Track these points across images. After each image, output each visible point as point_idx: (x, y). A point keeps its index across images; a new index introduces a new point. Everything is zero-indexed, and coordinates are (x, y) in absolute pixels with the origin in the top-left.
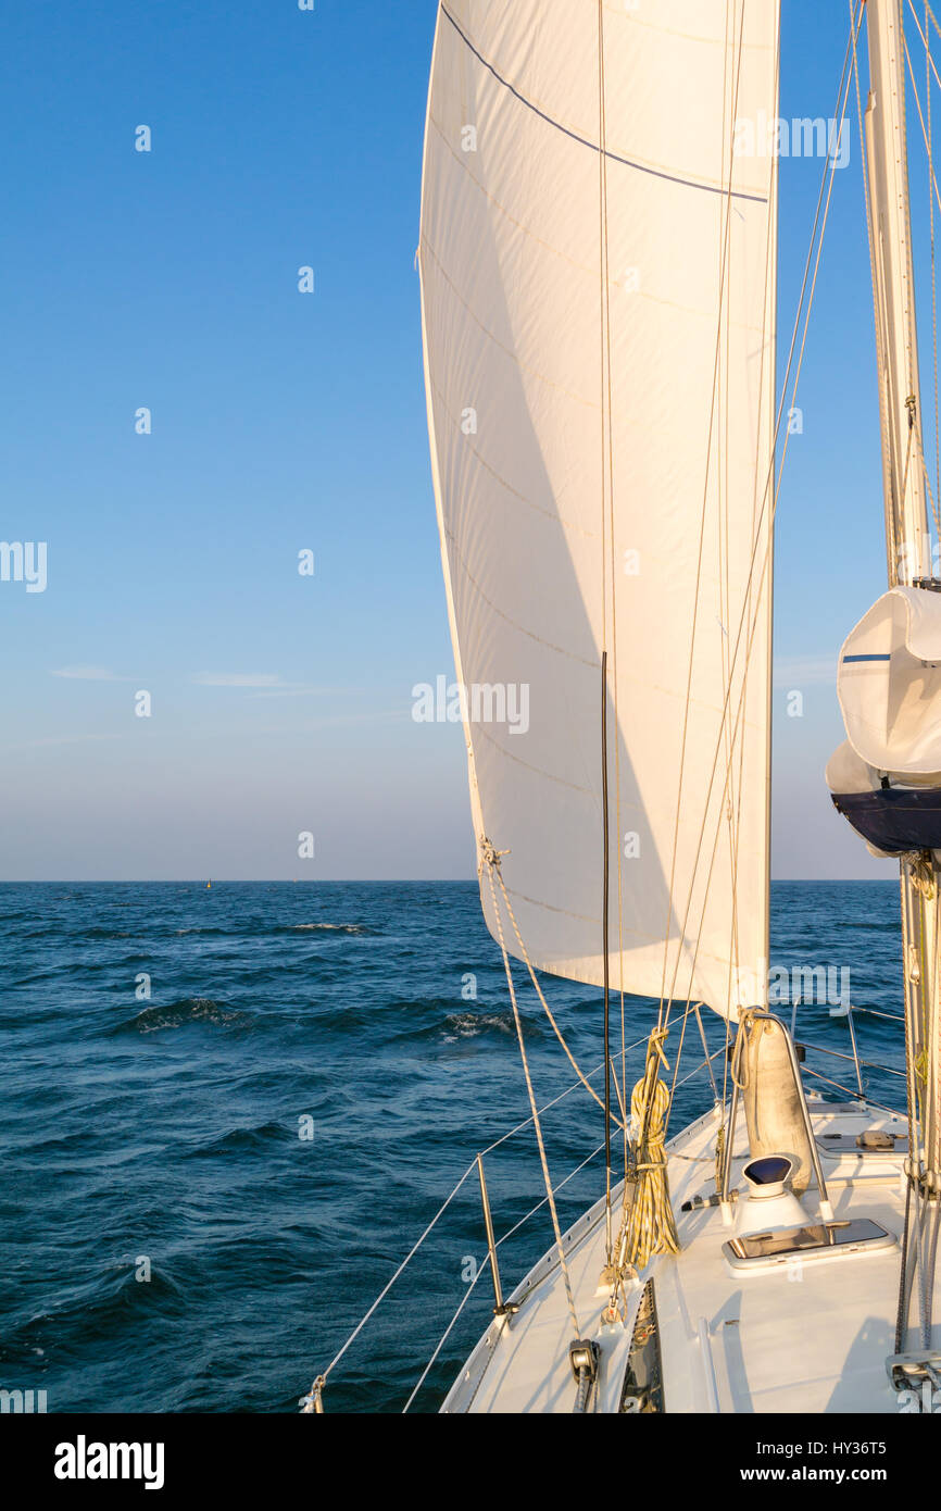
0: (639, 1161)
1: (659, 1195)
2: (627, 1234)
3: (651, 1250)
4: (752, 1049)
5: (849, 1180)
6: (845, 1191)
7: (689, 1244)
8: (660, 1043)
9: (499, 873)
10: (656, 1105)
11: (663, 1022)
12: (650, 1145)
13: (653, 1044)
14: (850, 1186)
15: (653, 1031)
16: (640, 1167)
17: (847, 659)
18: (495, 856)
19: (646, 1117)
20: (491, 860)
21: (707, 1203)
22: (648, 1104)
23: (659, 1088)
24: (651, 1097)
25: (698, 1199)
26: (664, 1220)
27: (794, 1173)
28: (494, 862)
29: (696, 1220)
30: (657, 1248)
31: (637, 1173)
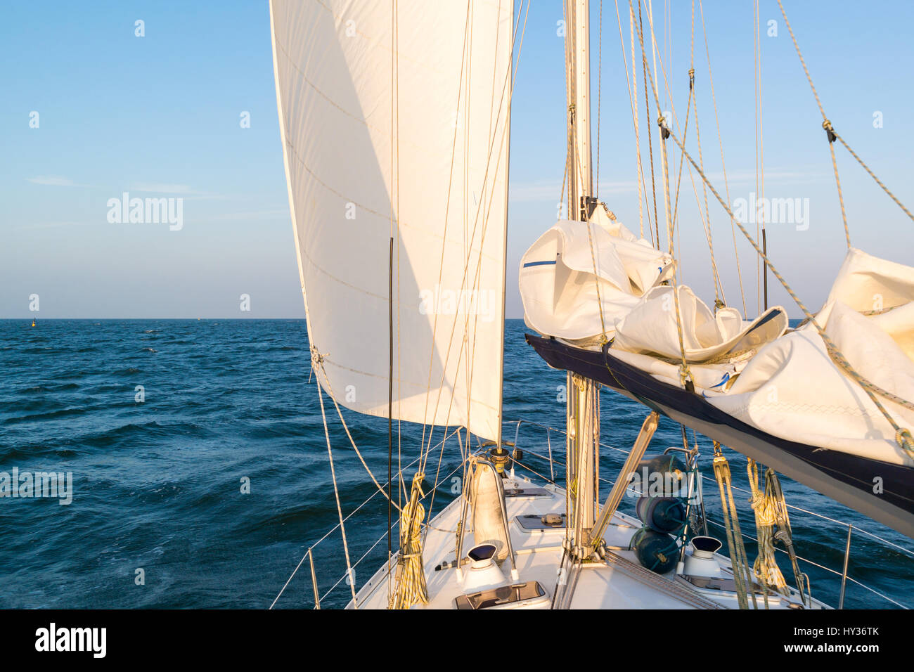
0: (405, 552)
1: (417, 571)
2: (397, 594)
3: (411, 602)
4: (476, 481)
5: (533, 548)
6: (530, 557)
7: (435, 596)
8: (419, 482)
9: (323, 368)
10: (416, 518)
11: (422, 469)
12: (412, 542)
13: (416, 483)
14: (534, 552)
15: (416, 475)
16: (405, 557)
17: (526, 265)
18: (319, 358)
19: (410, 525)
20: (317, 360)
21: (450, 565)
22: (412, 517)
23: (419, 508)
24: (413, 515)
25: (445, 564)
26: (420, 585)
27: (499, 551)
28: (319, 361)
29: (443, 577)
30: (415, 600)
31: (404, 559)
